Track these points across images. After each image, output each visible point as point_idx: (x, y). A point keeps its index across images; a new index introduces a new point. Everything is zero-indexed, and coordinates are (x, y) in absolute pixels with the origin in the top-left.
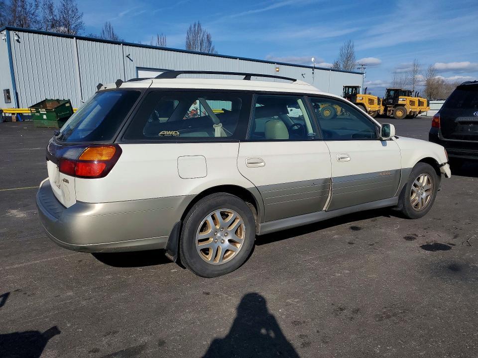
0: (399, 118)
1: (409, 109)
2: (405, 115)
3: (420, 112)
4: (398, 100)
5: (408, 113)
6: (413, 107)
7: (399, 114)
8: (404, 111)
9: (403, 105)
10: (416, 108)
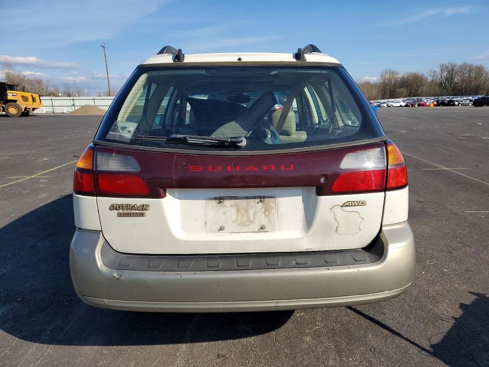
0: (13, 116)
1: (23, 105)
2: (20, 113)
3: (34, 109)
4: (6, 95)
5: (23, 110)
6: (27, 103)
7: (12, 111)
8: (18, 108)
9: (15, 101)
10: (30, 104)
